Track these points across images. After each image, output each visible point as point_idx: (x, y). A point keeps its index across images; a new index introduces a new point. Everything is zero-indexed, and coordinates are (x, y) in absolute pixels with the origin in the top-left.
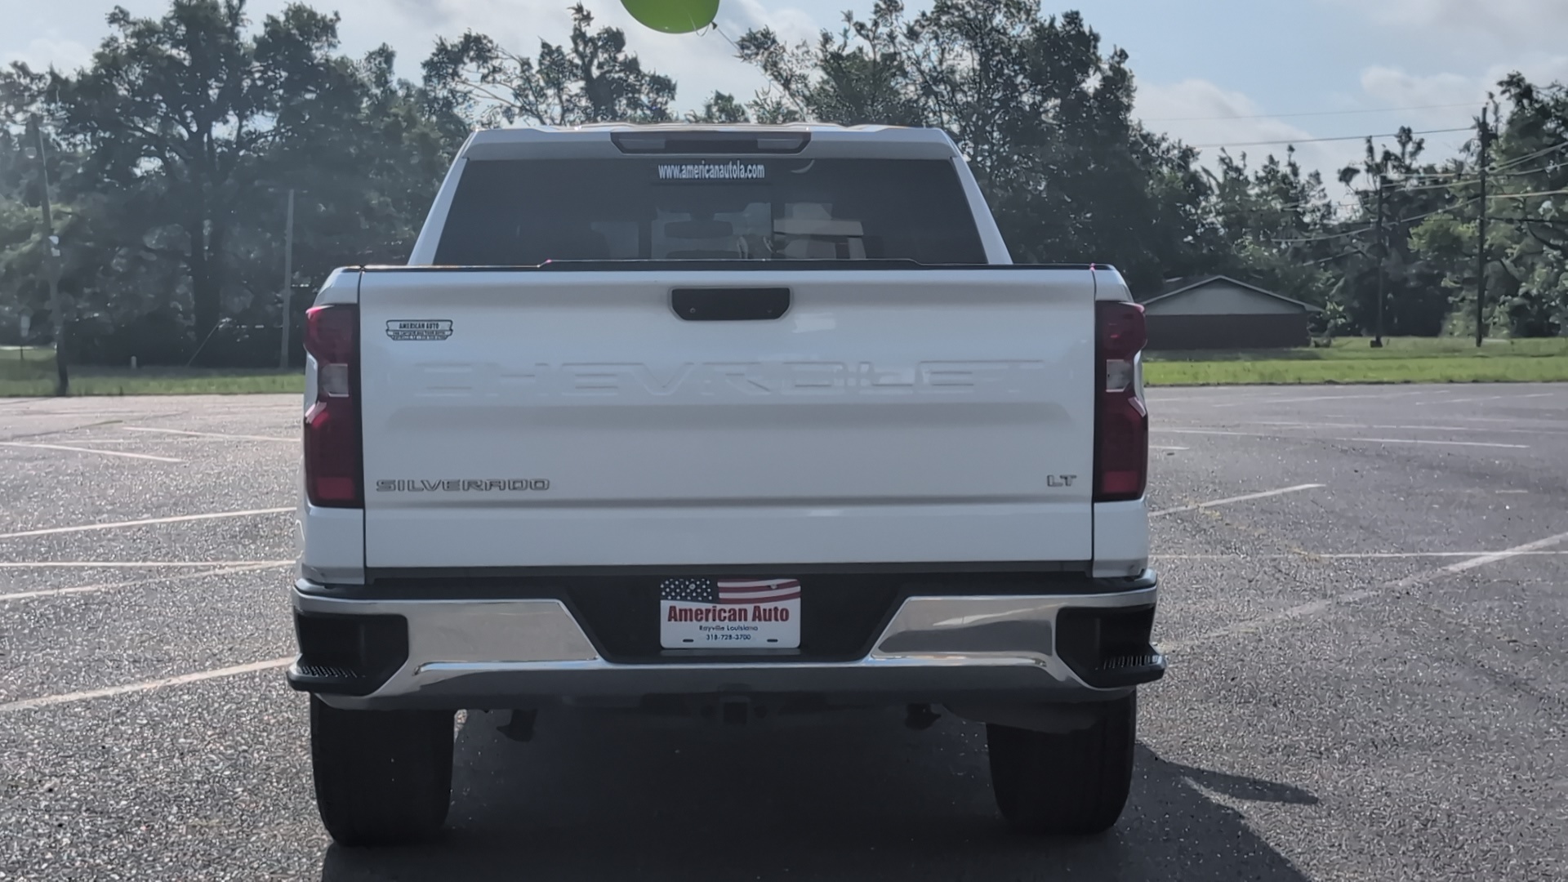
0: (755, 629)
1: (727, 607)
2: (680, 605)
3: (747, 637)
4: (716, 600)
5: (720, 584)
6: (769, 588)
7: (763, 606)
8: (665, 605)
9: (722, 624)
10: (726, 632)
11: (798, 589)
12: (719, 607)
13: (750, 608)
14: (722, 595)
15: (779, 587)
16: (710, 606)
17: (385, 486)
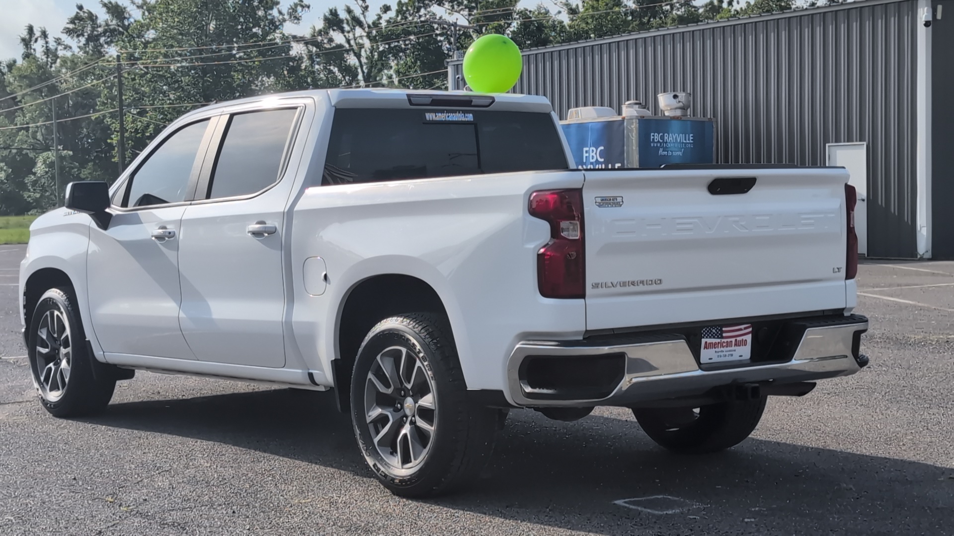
0: (735, 351)
1: (725, 340)
2: (709, 340)
3: (732, 355)
4: (722, 337)
5: (724, 329)
6: (740, 330)
7: (739, 339)
8: (703, 341)
9: (722, 349)
10: (725, 353)
11: (750, 329)
12: (723, 340)
13: (733, 340)
14: (724, 335)
15: (745, 328)
16: (719, 340)
17: (596, 286)
